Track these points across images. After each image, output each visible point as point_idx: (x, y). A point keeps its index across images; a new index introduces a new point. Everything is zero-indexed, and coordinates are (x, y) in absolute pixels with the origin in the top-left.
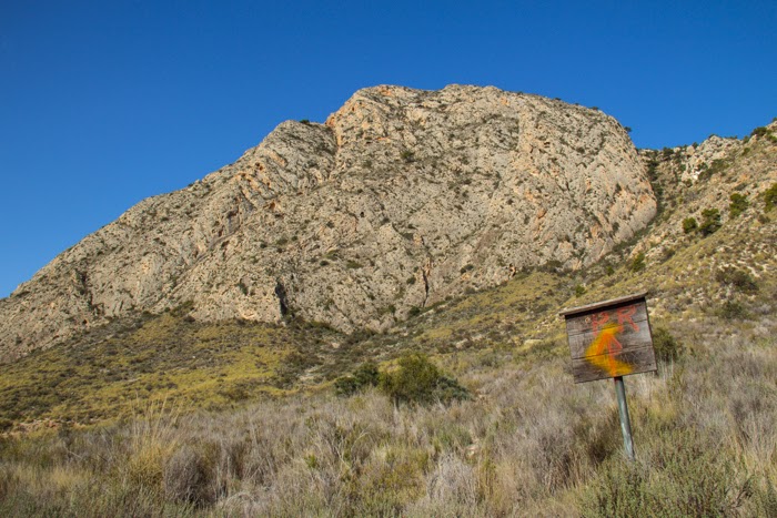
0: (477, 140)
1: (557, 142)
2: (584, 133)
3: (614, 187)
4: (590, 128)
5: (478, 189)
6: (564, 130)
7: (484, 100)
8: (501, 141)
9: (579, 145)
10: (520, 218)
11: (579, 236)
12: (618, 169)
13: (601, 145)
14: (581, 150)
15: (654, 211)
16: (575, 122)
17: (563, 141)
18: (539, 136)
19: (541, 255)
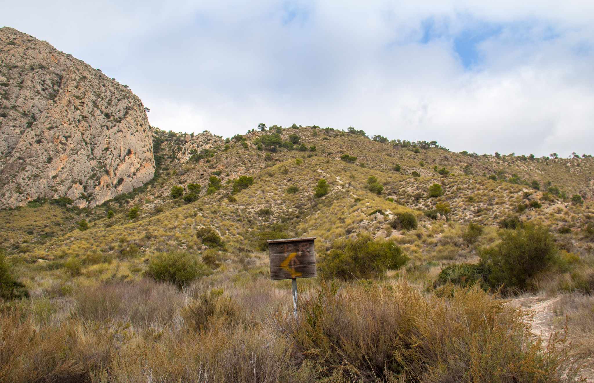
0: (22, 82)
1: (91, 104)
2: (113, 103)
3: (126, 151)
4: (119, 100)
5: (11, 123)
6: (98, 96)
7: (37, 51)
8: (43, 90)
9: (107, 111)
10: (43, 157)
11: (91, 182)
12: (133, 138)
13: (125, 115)
14: (107, 116)
15: (152, 176)
16: (108, 93)
17: (95, 104)
18: (77, 95)
19: (56, 191)
